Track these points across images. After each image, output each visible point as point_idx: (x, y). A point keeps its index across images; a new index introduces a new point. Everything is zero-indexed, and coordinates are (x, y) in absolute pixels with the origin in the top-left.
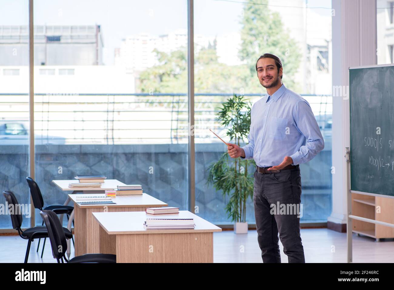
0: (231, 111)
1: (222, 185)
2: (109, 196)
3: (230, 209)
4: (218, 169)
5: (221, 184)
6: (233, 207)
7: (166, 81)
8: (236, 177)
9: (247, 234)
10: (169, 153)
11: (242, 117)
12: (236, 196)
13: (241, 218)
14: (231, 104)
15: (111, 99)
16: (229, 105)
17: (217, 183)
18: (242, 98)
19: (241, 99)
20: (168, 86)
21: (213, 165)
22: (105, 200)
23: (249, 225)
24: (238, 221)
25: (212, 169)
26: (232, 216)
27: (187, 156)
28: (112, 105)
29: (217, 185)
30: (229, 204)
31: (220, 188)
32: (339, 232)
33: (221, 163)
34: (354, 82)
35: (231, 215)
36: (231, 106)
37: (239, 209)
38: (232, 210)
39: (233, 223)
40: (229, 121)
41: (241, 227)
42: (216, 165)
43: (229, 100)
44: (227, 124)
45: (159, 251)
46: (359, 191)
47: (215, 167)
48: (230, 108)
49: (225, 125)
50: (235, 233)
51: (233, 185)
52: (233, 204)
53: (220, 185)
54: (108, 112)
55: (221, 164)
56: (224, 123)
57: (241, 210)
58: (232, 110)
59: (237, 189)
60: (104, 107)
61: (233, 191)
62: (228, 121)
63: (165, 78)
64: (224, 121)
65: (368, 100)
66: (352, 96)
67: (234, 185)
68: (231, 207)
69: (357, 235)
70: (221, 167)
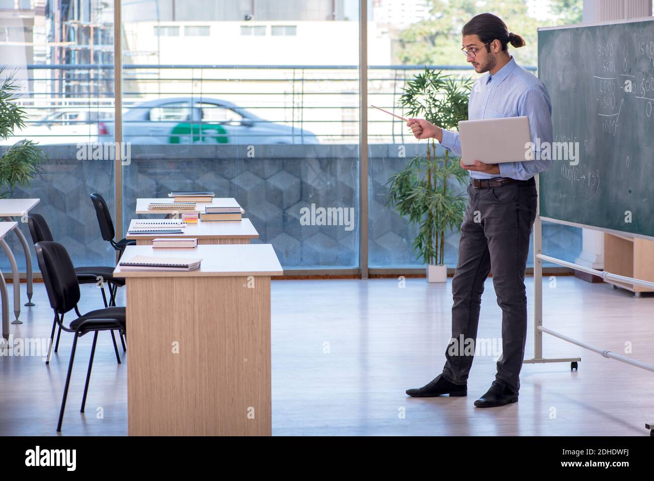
0: (421, 94)
1: (408, 208)
2: (185, 222)
3: (420, 245)
4: (404, 183)
5: (406, 206)
6: (425, 242)
7: (440, 45)
8: (428, 194)
9: (446, 282)
10: (388, 158)
11: (438, 103)
12: (429, 225)
13: (436, 257)
14: (421, 82)
15: (299, 74)
16: (418, 85)
17: (402, 204)
18: (439, 73)
19: (437, 75)
20: (442, 54)
21: (396, 177)
22: (178, 227)
23: (448, 270)
24: (432, 263)
25: (393, 182)
26: (423, 255)
27: (358, 162)
28: (300, 83)
29: (401, 206)
30: (419, 237)
31: (406, 212)
32: (589, 282)
33: (407, 174)
34: (543, 51)
35: (422, 253)
36: (420, 87)
37: (434, 245)
38: (424, 245)
39: (424, 266)
40: (419, 109)
41: (437, 272)
42: (399, 177)
43: (417, 77)
44: (415, 113)
45: (189, 303)
46: (550, 217)
47: (397, 179)
48: (420, 89)
49: (412, 115)
50: (428, 282)
51: (423, 208)
52: (424, 236)
53: (405, 208)
54: (294, 94)
55: (407, 176)
56: (411, 113)
57: (437, 247)
58: (423, 92)
59: (430, 215)
60: (288, 87)
61: (424, 217)
62: (416, 109)
63: (438, 41)
64: (411, 110)
65: (561, 79)
66: (541, 72)
67: (426, 208)
68: (421, 242)
69: (613, 286)
70: (406, 180)
